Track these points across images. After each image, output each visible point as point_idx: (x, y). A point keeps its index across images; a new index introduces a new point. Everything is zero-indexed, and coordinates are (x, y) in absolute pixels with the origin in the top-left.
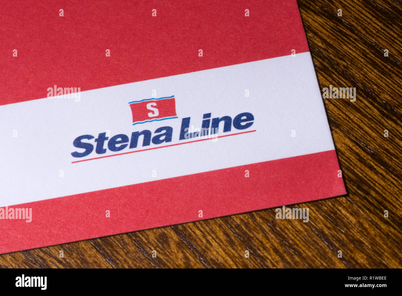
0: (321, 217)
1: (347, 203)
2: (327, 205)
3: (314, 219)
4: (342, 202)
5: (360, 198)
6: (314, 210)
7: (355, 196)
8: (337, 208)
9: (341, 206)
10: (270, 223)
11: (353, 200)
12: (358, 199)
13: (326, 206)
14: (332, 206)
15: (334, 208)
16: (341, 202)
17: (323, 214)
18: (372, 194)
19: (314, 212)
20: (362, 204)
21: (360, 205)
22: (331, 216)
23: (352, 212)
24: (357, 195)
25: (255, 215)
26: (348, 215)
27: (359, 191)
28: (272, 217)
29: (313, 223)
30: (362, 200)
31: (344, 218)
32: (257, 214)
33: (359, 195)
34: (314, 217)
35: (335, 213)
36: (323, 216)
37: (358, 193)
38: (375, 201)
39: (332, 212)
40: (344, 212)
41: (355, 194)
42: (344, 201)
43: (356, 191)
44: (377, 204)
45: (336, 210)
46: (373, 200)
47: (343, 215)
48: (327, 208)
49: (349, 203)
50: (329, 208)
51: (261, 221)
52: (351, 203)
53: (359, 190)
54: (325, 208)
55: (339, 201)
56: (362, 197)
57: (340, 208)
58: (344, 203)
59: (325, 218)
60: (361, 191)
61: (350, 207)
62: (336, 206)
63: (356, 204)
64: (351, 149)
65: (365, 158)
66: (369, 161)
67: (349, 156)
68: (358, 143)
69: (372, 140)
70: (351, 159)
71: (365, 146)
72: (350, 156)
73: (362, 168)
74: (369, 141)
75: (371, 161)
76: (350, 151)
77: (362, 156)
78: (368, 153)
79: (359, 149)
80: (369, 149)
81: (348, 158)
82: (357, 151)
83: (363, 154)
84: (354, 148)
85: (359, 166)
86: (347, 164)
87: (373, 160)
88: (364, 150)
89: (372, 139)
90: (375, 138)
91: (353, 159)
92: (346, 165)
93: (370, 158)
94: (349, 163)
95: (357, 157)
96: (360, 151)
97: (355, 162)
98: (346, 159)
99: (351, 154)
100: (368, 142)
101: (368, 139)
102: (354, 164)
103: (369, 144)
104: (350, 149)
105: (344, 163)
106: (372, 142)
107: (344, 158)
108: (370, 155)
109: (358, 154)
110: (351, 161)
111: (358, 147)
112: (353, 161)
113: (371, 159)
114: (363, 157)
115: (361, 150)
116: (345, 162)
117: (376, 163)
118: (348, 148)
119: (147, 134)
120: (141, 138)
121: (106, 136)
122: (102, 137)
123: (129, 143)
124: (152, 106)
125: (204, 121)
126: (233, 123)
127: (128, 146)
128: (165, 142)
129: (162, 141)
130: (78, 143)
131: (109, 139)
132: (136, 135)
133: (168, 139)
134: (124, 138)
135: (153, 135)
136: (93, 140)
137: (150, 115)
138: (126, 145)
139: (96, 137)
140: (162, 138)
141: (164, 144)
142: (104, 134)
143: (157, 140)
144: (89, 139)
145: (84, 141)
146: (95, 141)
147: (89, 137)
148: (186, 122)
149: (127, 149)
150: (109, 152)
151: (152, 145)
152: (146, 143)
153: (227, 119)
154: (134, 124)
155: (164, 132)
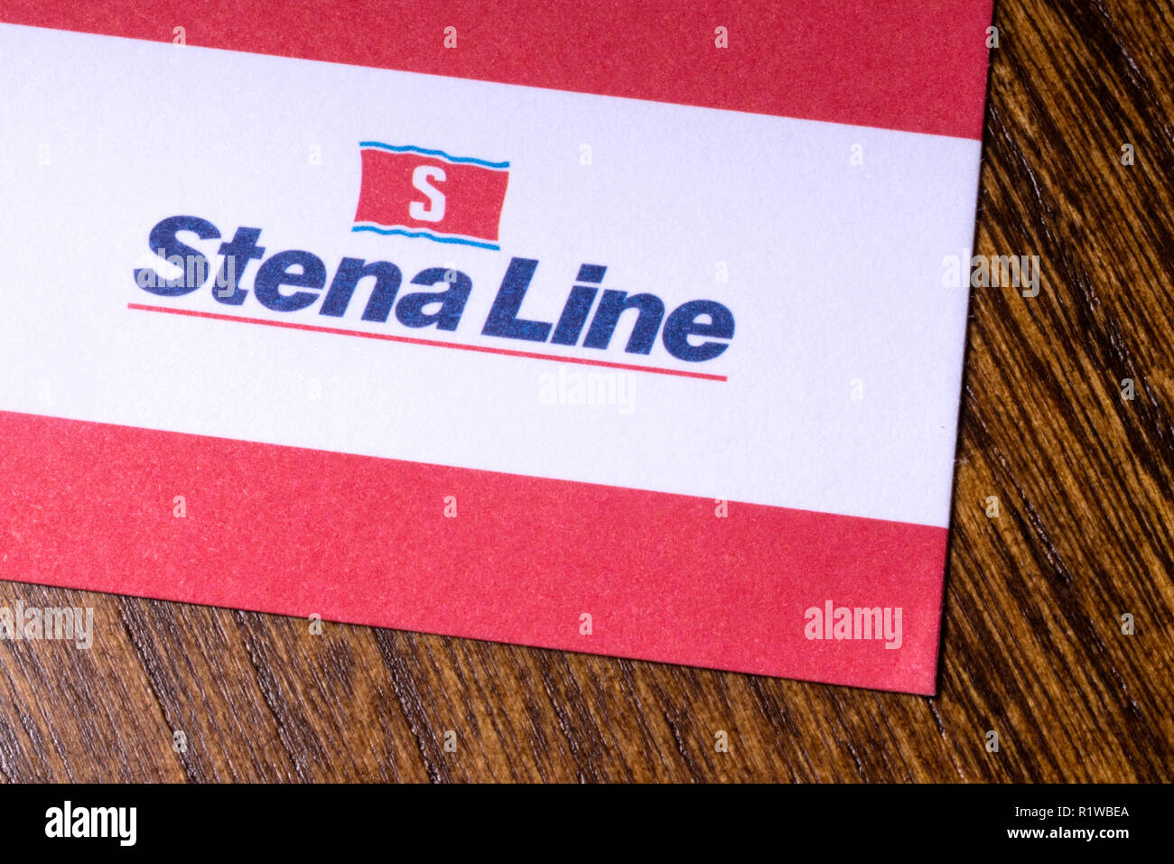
0: (833, 747)
1: (925, 722)
2: (864, 712)
3: (808, 745)
4: (913, 713)
5: (969, 718)
6: (820, 717)
7: (958, 706)
8: (890, 731)
9: (903, 726)
10: (675, 717)
11: (947, 719)
12: (962, 718)
13: (859, 713)
14: (877, 720)
15: (883, 729)
16: (910, 715)
17: (843, 737)
18: (1009, 714)
19: (817, 721)
20: (969, 742)
21: (962, 740)
22: (863, 754)
23: (930, 759)
24: (964, 706)
25: (639, 673)
26: (916, 763)
27: (974, 693)
28: (687, 698)
29: (801, 758)
30: (974, 726)
31: (900, 770)
32: (643, 671)
33: (970, 707)
34: (812, 737)
35: (879, 747)
36: (839, 744)
37: (971, 701)
38: (1011, 743)
39: (870, 740)
40: (907, 750)
41: (960, 700)
42: (918, 715)
43: (966, 690)
44: (1013, 756)
45: (887, 735)
46: (1008, 737)
47: (902, 759)
48: (862, 720)
49: (931, 723)
50: (867, 720)
51: (651, 700)
52: (938, 725)
53: (976, 688)
54: (855, 719)
55: (904, 710)
56: (979, 716)
57: (900, 733)
58: (916, 721)
59: (843, 752)
60: (979, 694)
61: (931, 739)
62: (891, 721)
63: (952, 735)
64: (999, 538)
65: (1030, 584)
66: (1038, 598)
67: (983, 561)
68: (1028, 523)
69: (1070, 527)
70: (987, 573)
71: (1043, 541)
72: (989, 561)
73: (1009, 614)
74: (1061, 526)
75: (1045, 599)
76: (992, 542)
77: (1023, 574)
78: (1044, 570)
79: (1023, 546)
80: (1054, 556)
81: (978, 565)
82: (1014, 550)
83: (1027, 565)
84: (1008, 537)
85: (1005, 605)
86: (969, 586)
87: (1051, 599)
88: (1037, 557)
89: (1073, 523)
90: (1084, 523)
91: (993, 576)
92: (966, 591)
93: (1044, 585)
94: (976, 584)
95: (1005, 571)
96: (1022, 552)
97: (996, 588)
98: (973, 567)
99: (991, 555)
100: (1057, 530)
101: (1062, 520)
102: (991, 593)
103: (1059, 539)
104: (995, 537)
105: (960, 579)
106: (1070, 535)
107: (968, 561)
108: (1048, 579)
109: (1011, 563)
110: (984, 578)
111: (1020, 537)
112: (991, 581)
113: (1047, 593)
114: (1026, 578)
115: (1027, 554)
116: (966, 579)
117: (1058, 612)
118: (989, 529)
119: (387, 275)
120: (365, 287)
121: (259, 243)
122: (244, 245)
123: (323, 293)
124: (430, 179)
125: (576, 290)
126: (666, 329)
127: (318, 304)
128: (435, 324)
129: (428, 320)
130: (164, 237)
131: (267, 256)
132: (352, 270)
133: (448, 320)
134: (314, 268)
135: (407, 288)
136: (214, 244)
137: (416, 210)
138: (312, 298)
139: (228, 236)
140: (431, 309)
141: (431, 332)
142: (255, 233)
143: (411, 312)
144: (203, 237)
145: (186, 237)
146: (220, 252)
147: (205, 230)
148: (520, 273)
149: (311, 314)
150: (252, 307)
151: (392, 325)
152: (376, 311)
153: (649, 304)
154: (356, 229)
155: (441, 287)
